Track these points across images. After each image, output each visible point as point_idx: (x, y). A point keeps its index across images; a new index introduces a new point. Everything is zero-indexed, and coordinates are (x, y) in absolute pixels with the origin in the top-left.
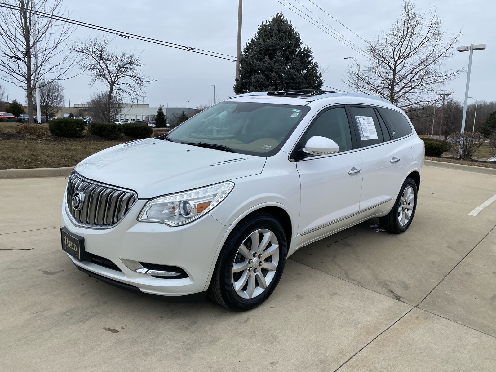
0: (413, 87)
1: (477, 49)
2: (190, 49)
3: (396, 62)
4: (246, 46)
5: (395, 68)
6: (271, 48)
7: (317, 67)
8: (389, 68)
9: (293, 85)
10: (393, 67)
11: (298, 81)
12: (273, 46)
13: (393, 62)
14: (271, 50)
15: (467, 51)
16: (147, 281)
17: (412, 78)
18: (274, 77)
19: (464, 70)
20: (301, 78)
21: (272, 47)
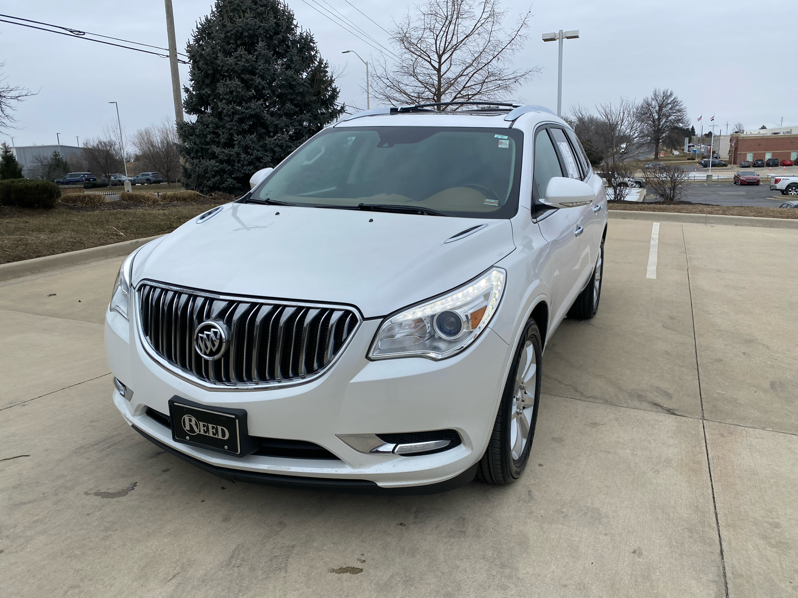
0: (470, 96)
1: (568, 38)
2: (79, 34)
3: (440, 57)
4: (197, 28)
5: (440, 66)
6: (246, 34)
7: (327, 67)
8: (431, 67)
9: (293, 97)
10: (437, 66)
11: (301, 90)
12: (249, 29)
13: (435, 57)
14: (245, 36)
15: (555, 40)
16: (394, 466)
17: (466, 83)
18: (259, 83)
19: (537, 70)
20: (305, 86)
21: (247, 31)
